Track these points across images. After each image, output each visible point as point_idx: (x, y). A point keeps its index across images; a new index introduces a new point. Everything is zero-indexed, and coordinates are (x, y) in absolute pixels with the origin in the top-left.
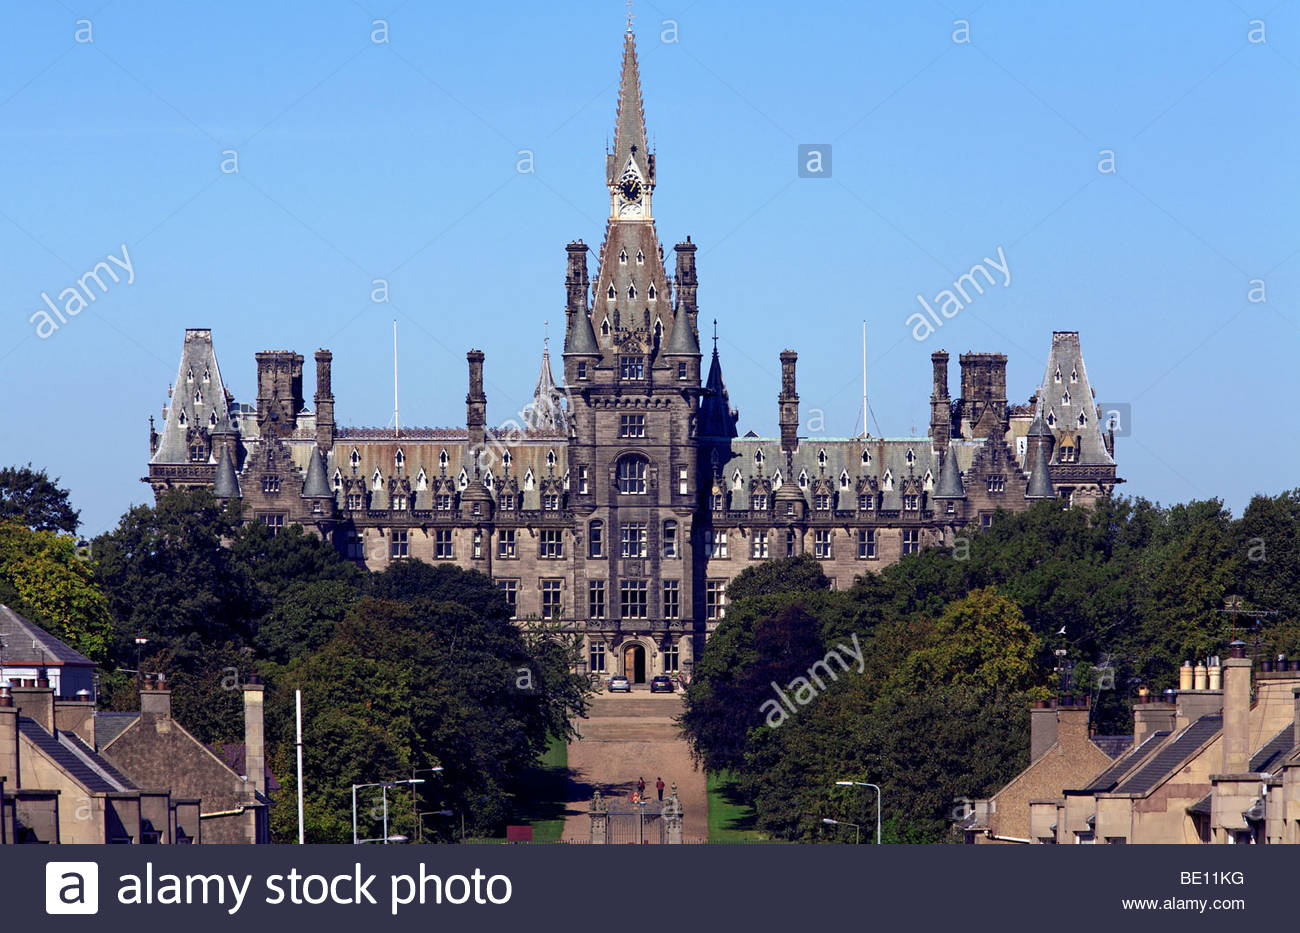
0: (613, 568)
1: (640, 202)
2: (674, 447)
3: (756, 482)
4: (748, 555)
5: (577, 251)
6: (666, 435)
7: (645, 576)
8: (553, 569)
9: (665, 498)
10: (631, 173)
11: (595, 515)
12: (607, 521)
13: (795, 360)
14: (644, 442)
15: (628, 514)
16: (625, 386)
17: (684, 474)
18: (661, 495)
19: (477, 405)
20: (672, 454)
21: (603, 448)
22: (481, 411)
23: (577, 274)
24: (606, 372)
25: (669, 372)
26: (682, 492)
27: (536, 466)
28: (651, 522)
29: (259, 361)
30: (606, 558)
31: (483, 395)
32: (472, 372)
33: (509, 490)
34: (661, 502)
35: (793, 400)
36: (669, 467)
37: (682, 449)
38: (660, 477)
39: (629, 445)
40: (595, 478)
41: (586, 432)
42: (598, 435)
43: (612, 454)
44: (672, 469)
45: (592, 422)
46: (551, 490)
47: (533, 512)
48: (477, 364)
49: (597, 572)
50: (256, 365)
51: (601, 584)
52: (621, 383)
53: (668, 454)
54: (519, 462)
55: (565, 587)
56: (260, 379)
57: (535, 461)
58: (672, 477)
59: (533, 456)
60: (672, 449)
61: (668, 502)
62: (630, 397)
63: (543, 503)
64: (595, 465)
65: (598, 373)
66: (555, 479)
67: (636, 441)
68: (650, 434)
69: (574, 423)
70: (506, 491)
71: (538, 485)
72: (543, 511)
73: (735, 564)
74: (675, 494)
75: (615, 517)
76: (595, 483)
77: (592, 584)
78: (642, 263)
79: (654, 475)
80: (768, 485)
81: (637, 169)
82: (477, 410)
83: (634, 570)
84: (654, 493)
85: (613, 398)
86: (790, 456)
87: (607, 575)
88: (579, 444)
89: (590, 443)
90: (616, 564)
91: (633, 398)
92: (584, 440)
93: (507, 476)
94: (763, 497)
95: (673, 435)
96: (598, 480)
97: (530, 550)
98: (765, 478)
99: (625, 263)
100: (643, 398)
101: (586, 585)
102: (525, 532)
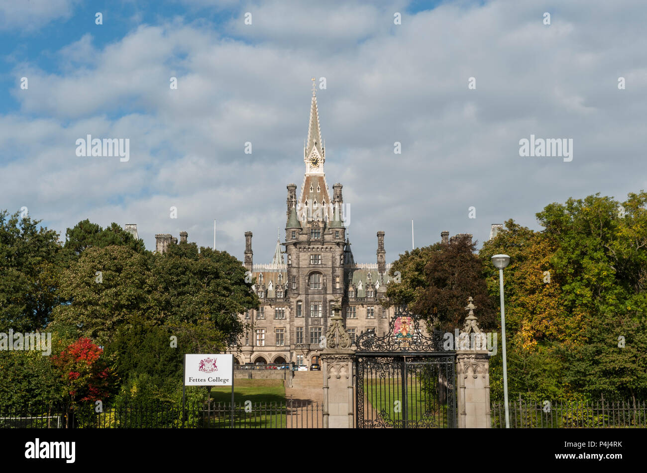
0: (307, 322)
1: (318, 167)
2: (333, 268)
3: (369, 285)
4: (365, 317)
5: (292, 189)
6: (330, 263)
7: (321, 325)
8: (280, 323)
9: (330, 291)
10: (314, 154)
11: (299, 298)
12: (304, 300)
13: (384, 235)
14: (321, 266)
15: (313, 298)
16: (312, 241)
17: (338, 280)
18: (328, 290)
19: (248, 255)
20: (333, 271)
21: (302, 269)
22: (250, 257)
23: (292, 197)
24: (304, 235)
25: (331, 235)
26: (337, 288)
27: (273, 280)
28: (324, 301)
29: (157, 238)
30: (304, 317)
31: (251, 251)
32: (247, 240)
33: (262, 289)
34: (328, 292)
35: (383, 252)
36: (331, 277)
37: (337, 269)
38: (328, 281)
39: (314, 267)
40: (299, 282)
41: (295, 261)
42: (300, 263)
43: (307, 271)
44: (333, 278)
45: (298, 257)
46: (280, 289)
47: (272, 299)
48: (249, 237)
49: (300, 323)
50: (155, 240)
51: (301, 328)
52: (311, 240)
53: (331, 271)
54: (266, 279)
55: (286, 331)
56: (157, 246)
57: (273, 278)
58: (333, 281)
59: (272, 276)
60: (333, 269)
61: (331, 292)
62: (315, 246)
63: (276, 295)
64: (299, 276)
65: (301, 236)
66: (282, 284)
67: (317, 266)
68: (323, 263)
69: (290, 258)
70: (261, 289)
71: (274, 287)
72: (276, 298)
73: (360, 321)
74: (334, 289)
75: (308, 299)
76: (299, 284)
77: (298, 328)
78: (320, 191)
79: (325, 280)
80: (373, 286)
81: (318, 152)
82: (249, 257)
83: (316, 323)
84: (325, 289)
85: (307, 246)
86: (382, 275)
87: (304, 325)
88: (292, 267)
89: (297, 266)
90: (308, 320)
91: (316, 246)
92: (294, 265)
93: (261, 283)
94: (372, 291)
95: (333, 263)
96: (300, 283)
97: (270, 315)
98: (372, 284)
99: (312, 191)
100: (320, 246)
101: (295, 329)
102: (268, 307)
